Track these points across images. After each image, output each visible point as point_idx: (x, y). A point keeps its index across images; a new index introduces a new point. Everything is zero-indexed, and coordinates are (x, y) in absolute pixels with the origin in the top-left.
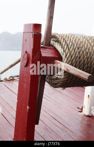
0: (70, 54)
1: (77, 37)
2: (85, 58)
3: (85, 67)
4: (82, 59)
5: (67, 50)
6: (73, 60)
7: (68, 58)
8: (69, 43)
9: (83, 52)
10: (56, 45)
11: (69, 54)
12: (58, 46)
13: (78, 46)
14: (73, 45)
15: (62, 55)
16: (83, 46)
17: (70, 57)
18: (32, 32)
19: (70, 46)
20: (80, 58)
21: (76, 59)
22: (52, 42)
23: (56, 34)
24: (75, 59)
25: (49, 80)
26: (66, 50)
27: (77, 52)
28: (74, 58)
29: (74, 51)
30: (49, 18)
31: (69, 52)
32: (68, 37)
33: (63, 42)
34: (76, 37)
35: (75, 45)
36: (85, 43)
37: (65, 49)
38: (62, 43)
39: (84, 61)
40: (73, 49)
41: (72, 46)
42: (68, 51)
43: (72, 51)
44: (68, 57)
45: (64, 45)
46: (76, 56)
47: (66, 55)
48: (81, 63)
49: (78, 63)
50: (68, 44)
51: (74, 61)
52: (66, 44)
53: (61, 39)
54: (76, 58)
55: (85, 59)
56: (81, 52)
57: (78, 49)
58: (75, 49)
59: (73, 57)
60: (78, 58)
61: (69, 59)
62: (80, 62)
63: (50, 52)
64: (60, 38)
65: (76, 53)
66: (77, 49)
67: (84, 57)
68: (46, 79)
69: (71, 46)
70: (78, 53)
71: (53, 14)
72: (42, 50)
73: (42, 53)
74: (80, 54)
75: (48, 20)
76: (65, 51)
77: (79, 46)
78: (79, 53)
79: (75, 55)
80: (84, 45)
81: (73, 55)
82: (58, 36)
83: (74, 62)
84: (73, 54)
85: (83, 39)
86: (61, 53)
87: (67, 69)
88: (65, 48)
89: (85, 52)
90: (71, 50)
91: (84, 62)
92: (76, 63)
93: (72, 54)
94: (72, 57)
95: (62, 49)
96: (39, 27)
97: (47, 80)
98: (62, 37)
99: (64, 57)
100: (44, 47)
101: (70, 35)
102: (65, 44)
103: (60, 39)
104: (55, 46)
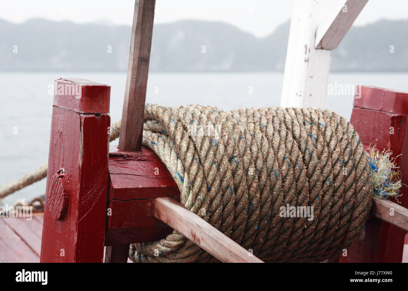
0: (205, 178)
1: (227, 119)
2: (252, 189)
3: (254, 217)
4: (243, 192)
5: (194, 168)
6: (212, 201)
7: (197, 195)
8: (202, 143)
9: (246, 171)
10: (161, 147)
11: (199, 180)
12: (167, 150)
13: (230, 150)
14: (215, 148)
15: (178, 181)
16: (246, 148)
17: (204, 189)
18: (80, 113)
19: (203, 153)
20: (236, 190)
21: (223, 195)
22: (147, 135)
23: (161, 111)
24: (219, 195)
25: (139, 254)
26: (191, 165)
27: (225, 173)
28: (217, 194)
29: (218, 169)
30: (136, 62)
31: (201, 172)
32: (200, 118)
33: (182, 139)
34: (224, 120)
35: (221, 147)
36: (253, 137)
37: (187, 164)
38: (178, 143)
39: (250, 199)
40: (214, 162)
41: (211, 152)
42: (199, 169)
43: (210, 169)
44: (196, 189)
45: (184, 149)
46: (224, 183)
47: (192, 184)
48: (239, 207)
49: (230, 206)
50: (198, 145)
51: (216, 202)
52: (192, 146)
53: (176, 127)
54: (222, 190)
55: (251, 192)
56: (240, 172)
57: (230, 160)
58: (222, 160)
59: (213, 189)
60: (229, 191)
61: (201, 197)
62: (236, 204)
63: (141, 173)
64: (172, 125)
65: (224, 176)
66: (226, 161)
67: (249, 187)
68: (131, 251)
69: (208, 152)
70: (229, 174)
71: (149, 50)
72: (113, 167)
73: (112, 177)
74: (238, 178)
75: (133, 69)
76: (189, 170)
77: (234, 150)
78: (234, 173)
79: (221, 181)
80: (251, 145)
81: (212, 184)
82: (166, 119)
83: (218, 206)
84: (214, 180)
85: (248, 123)
86: (174, 175)
87: (194, 236)
88: (189, 159)
89: (251, 172)
90: (207, 165)
91: (250, 203)
92: (224, 209)
93: (210, 179)
94: (209, 190)
95: (179, 161)
96: (100, 96)
97: (134, 253)
98: (179, 120)
99: (183, 187)
100: (122, 156)
101: (207, 112)
102: (188, 148)
103: (172, 129)
104: (156, 150)
